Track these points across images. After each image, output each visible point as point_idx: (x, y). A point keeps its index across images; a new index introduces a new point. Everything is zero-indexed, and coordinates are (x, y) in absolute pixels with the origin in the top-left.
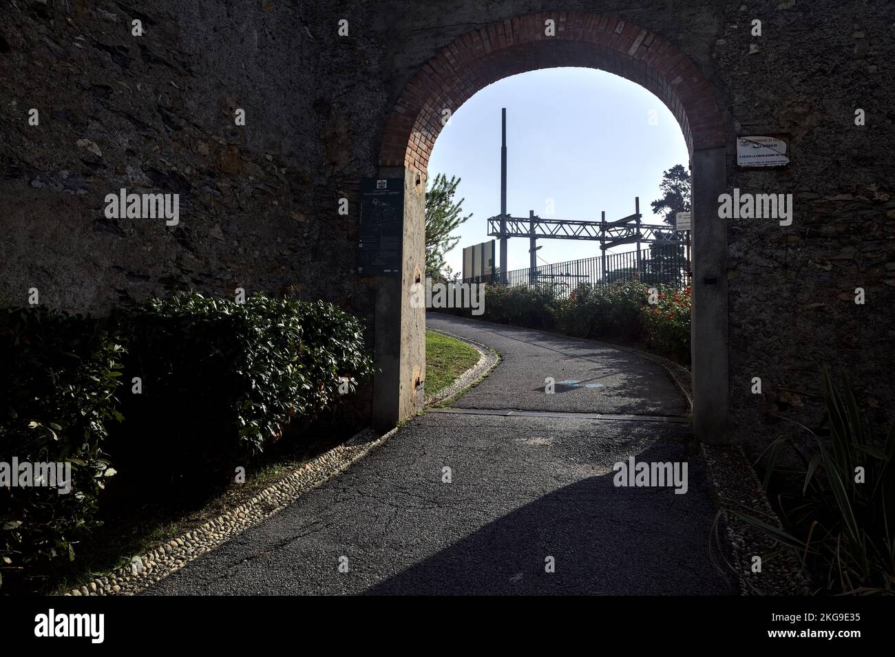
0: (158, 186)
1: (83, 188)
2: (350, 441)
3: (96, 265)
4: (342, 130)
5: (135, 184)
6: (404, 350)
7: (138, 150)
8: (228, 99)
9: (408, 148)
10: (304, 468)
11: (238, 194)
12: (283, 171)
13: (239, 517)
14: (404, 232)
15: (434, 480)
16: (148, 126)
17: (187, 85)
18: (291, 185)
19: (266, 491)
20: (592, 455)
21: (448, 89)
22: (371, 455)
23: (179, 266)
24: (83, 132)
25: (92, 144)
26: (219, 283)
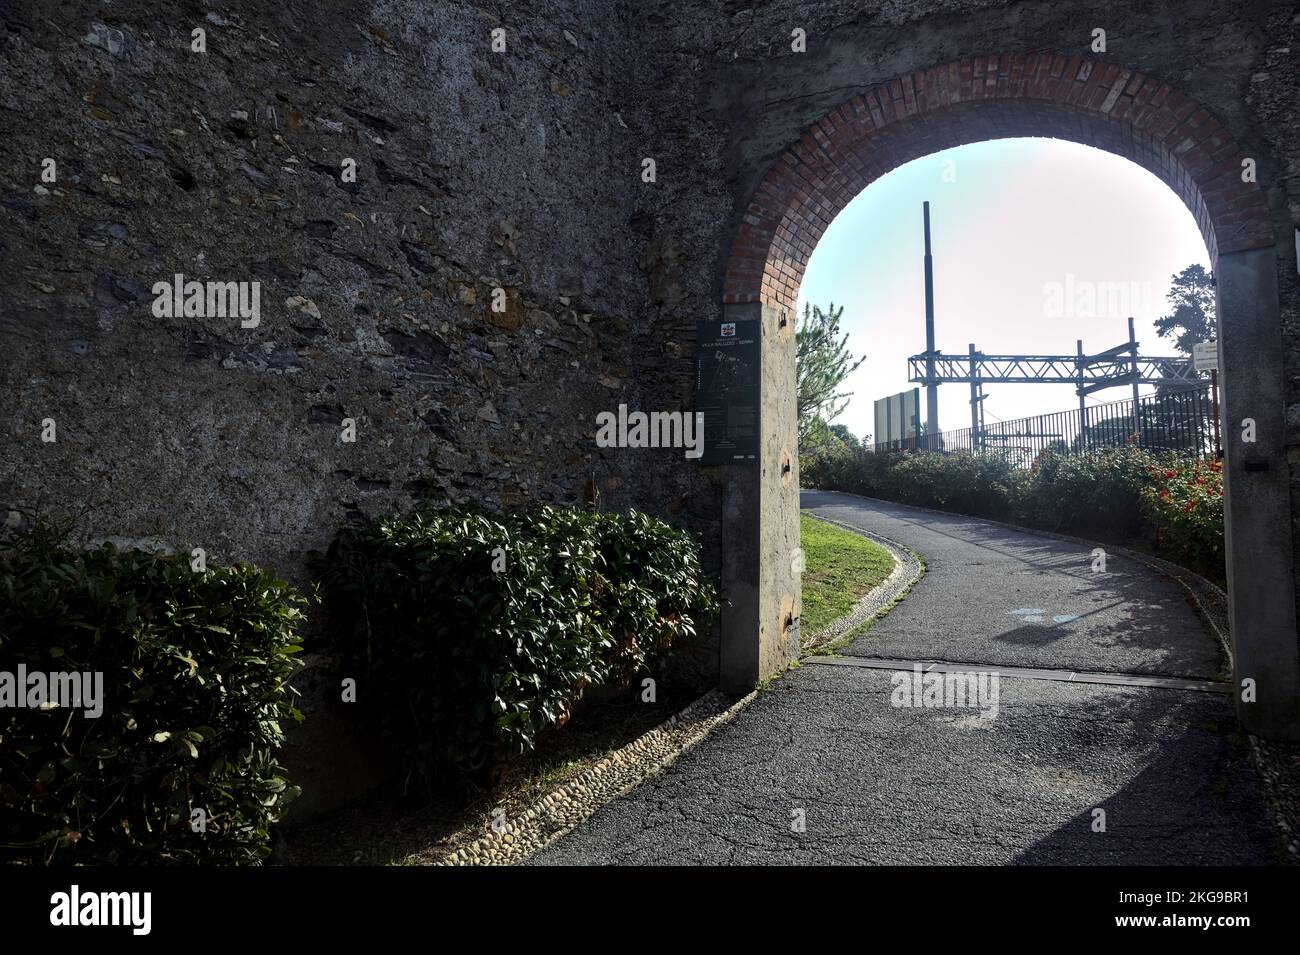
0: (401, 353)
1: (293, 364)
2: (685, 712)
3: (312, 470)
4: (670, 254)
5: (367, 353)
6: (767, 574)
7: (373, 306)
8: (503, 223)
9: (765, 275)
10: (611, 759)
11: (519, 356)
12: (587, 318)
13: (505, 842)
14: (763, 400)
15: (798, 794)
16: (387, 270)
17: (442, 210)
18: (598, 336)
19: (549, 797)
20: (1060, 749)
21: (822, 186)
22: (711, 739)
23: (433, 464)
24: (295, 287)
25: (307, 303)
26: (492, 484)
